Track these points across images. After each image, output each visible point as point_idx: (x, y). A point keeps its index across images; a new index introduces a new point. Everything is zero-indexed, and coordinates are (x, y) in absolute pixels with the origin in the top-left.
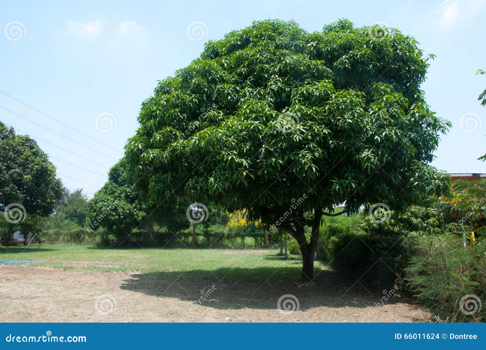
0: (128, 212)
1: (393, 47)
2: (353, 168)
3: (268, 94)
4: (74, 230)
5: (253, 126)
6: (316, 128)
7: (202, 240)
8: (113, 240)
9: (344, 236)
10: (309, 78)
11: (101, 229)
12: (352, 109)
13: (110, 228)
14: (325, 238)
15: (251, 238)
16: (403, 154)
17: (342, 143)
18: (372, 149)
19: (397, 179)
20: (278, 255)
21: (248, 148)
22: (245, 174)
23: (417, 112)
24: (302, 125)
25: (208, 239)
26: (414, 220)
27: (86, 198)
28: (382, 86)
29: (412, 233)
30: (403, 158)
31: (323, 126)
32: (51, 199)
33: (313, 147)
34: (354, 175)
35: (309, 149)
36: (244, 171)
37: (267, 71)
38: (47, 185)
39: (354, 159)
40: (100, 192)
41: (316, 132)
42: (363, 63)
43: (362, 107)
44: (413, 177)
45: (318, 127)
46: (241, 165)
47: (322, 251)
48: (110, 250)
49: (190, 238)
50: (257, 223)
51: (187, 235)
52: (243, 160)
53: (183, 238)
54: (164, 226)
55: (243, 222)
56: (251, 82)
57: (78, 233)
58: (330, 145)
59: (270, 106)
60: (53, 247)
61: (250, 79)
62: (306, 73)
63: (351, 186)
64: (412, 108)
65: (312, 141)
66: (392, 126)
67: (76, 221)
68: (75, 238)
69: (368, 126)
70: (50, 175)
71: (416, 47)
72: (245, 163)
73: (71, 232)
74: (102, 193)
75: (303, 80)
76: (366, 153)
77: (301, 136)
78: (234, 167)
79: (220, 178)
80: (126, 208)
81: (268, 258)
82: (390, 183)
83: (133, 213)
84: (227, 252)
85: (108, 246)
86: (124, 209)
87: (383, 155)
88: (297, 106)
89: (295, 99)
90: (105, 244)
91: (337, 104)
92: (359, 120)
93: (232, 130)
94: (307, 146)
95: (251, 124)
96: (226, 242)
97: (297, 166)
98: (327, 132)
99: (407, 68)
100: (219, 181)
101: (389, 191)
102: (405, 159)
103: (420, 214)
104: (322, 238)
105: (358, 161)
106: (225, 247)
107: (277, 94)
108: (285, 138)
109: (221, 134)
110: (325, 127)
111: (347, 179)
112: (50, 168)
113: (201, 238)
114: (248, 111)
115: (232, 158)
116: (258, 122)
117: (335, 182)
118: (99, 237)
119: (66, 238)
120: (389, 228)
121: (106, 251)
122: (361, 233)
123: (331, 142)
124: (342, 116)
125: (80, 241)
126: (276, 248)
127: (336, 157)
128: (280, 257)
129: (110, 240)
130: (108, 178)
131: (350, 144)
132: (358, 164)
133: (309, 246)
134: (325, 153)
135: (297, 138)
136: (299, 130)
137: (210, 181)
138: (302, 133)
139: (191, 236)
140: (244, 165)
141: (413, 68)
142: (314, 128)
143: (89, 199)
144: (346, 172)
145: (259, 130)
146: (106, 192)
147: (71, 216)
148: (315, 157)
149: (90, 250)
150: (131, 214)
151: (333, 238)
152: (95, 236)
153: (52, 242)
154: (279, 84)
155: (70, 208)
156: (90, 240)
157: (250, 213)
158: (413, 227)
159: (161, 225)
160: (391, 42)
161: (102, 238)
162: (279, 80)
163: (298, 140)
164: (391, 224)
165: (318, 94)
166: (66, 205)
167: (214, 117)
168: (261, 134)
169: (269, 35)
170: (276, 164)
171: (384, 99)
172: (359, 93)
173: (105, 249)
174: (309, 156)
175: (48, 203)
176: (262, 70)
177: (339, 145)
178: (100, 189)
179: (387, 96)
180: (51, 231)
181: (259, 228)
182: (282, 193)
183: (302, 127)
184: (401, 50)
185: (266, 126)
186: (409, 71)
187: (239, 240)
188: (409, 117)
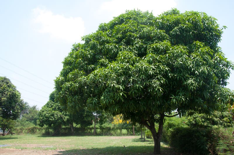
0: (59, 116)
1: (202, 22)
2: (183, 89)
3: (134, 49)
4: (31, 127)
5: (126, 66)
6: (162, 67)
7: (99, 131)
8: (52, 132)
9: (176, 128)
10: (156, 40)
11: (45, 126)
12: (182, 56)
13: (50, 125)
14: (166, 129)
15: (126, 130)
16: (210, 82)
17: (176, 75)
18: (193, 78)
19: (208, 95)
20: (140, 139)
21: (123, 80)
22: (121, 94)
23: (218, 57)
24: (153, 65)
25: (103, 131)
26: (215, 119)
27: (38, 110)
28: (198, 43)
29: (215, 126)
30: (211, 83)
31: (165, 66)
32: (18, 110)
33: (160, 77)
34: (184, 93)
35: (158, 78)
36: (121, 92)
37: (133, 36)
38: (16, 103)
39: (183, 85)
40: (44, 106)
41: (162, 69)
42: (187, 31)
43: (187, 55)
44: (217, 94)
45: (162, 66)
46: (119, 89)
47: (164, 137)
48: (50, 138)
49: (93, 130)
50: (128, 122)
51: (91, 129)
52: (120, 86)
53: (89, 130)
54: (79, 124)
55: (121, 121)
56: (124, 43)
57: (33, 129)
58: (169, 76)
59: (135, 55)
60: (18, 136)
61: (123, 41)
62: (155, 37)
63: (182, 100)
64: (215, 55)
65: (160, 74)
66: (204, 65)
67: (33, 122)
68: (31, 131)
69: (190, 66)
70: (17, 98)
71: (216, 22)
72: (121, 88)
73: (29, 128)
74: (46, 107)
75: (153, 41)
76: (191, 81)
77: (153, 71)
78: (115, 90)
79: (107, 97)
80: (59, 114)
81: (135, 141)
82: (203, 98)
83: (62, 117)
84: (112, 138)
85: (49, 135)
86: (57, 115)
87: (200, 82)
88: (150, 55)
89: (149, 51)
90: (47, 134)
91: (173, 53)
92: (186, 62)
93: (114, 69)
94: (156, 77)
95: (125, 65)
96: (112, 132)
97: (151, 89)
98: (167, 69)
99: (211, 34)
100: (107, 99)
101: (203, 102)
102: (212, 84)
103: (218, 116)
104: (164, 129)
105: (186, 86)
106: (111, 135)
107: (139, 49)
108: (144, 73)
109: (107, 72)
110: (166, 66)
111: (180, 96)
112: (17, 93)
113: (99, 130)
114: (123, 58)
115: (114, 85)
116: (128, 64)
117: (172, 98)
118: (44, 130)
119: (26, 131)
120: (201, 123)
121: (47, 138)
122: (186, 126)
123: (170, 74)
124: (176, 60)
125: (34, 133)
126: (139, 135)
127: (173, 83)
128: (141, 140)
129: (50, 132)
130: (49, 98)
131: (181, 76)
132: (186, 87)
133: (157, 134)
134: (167, 81)
135: (151, 73)
136: (152, 68)
137: (101, 98)
138: (154, 69)
139: (93, 129)
140: (121, 89)
141: (214, 33)
142: (160, 67)
143: (40, 110)
144: (179, 92)
145: (129, 68)
146: (48, 107)
147: (30, 119)
148: (161, 83)
149: (39, 137)
150: (61, 118)
151: (170, 129)
152: (42, 130)
153: (18, 133)
154: (140, 43)
155: (30, 116)
156: (39, 132)
157: (125, 116)
158: (214, 123)
159: (77, 124)
160: (201, 19)
161: (46, 131)
162: (140, 41)
163: (151, 74)
164: (202, 121)
165: (162, 48)
166: (27, 114)
167: (103, 62)
168: (131, 71)
169: (134, 18)
170: (139, 88)
171: (200, 50)
172: (185, 47)
173: (47, 137)
174: (158, 83)
175: (16, 112)
176: (130, 36)
177: (175, 77)
178: (45, 105)
179: (201, 49)
180: (18, 128)
181: (130, 124)
182: (143, 104)
183: (153, 66)
184: (207, 24)
185: (133, 66)
186: (212, 35)
187: (119, 131)
188: (214, 60)
